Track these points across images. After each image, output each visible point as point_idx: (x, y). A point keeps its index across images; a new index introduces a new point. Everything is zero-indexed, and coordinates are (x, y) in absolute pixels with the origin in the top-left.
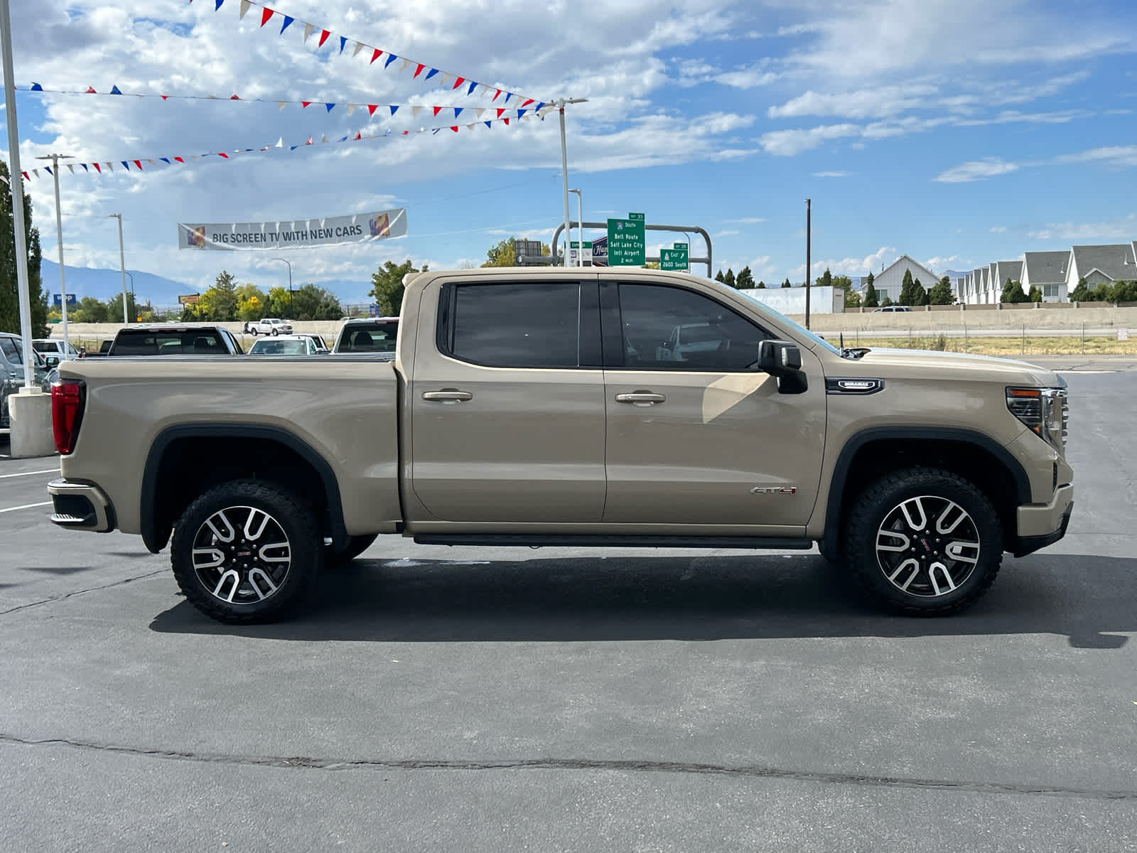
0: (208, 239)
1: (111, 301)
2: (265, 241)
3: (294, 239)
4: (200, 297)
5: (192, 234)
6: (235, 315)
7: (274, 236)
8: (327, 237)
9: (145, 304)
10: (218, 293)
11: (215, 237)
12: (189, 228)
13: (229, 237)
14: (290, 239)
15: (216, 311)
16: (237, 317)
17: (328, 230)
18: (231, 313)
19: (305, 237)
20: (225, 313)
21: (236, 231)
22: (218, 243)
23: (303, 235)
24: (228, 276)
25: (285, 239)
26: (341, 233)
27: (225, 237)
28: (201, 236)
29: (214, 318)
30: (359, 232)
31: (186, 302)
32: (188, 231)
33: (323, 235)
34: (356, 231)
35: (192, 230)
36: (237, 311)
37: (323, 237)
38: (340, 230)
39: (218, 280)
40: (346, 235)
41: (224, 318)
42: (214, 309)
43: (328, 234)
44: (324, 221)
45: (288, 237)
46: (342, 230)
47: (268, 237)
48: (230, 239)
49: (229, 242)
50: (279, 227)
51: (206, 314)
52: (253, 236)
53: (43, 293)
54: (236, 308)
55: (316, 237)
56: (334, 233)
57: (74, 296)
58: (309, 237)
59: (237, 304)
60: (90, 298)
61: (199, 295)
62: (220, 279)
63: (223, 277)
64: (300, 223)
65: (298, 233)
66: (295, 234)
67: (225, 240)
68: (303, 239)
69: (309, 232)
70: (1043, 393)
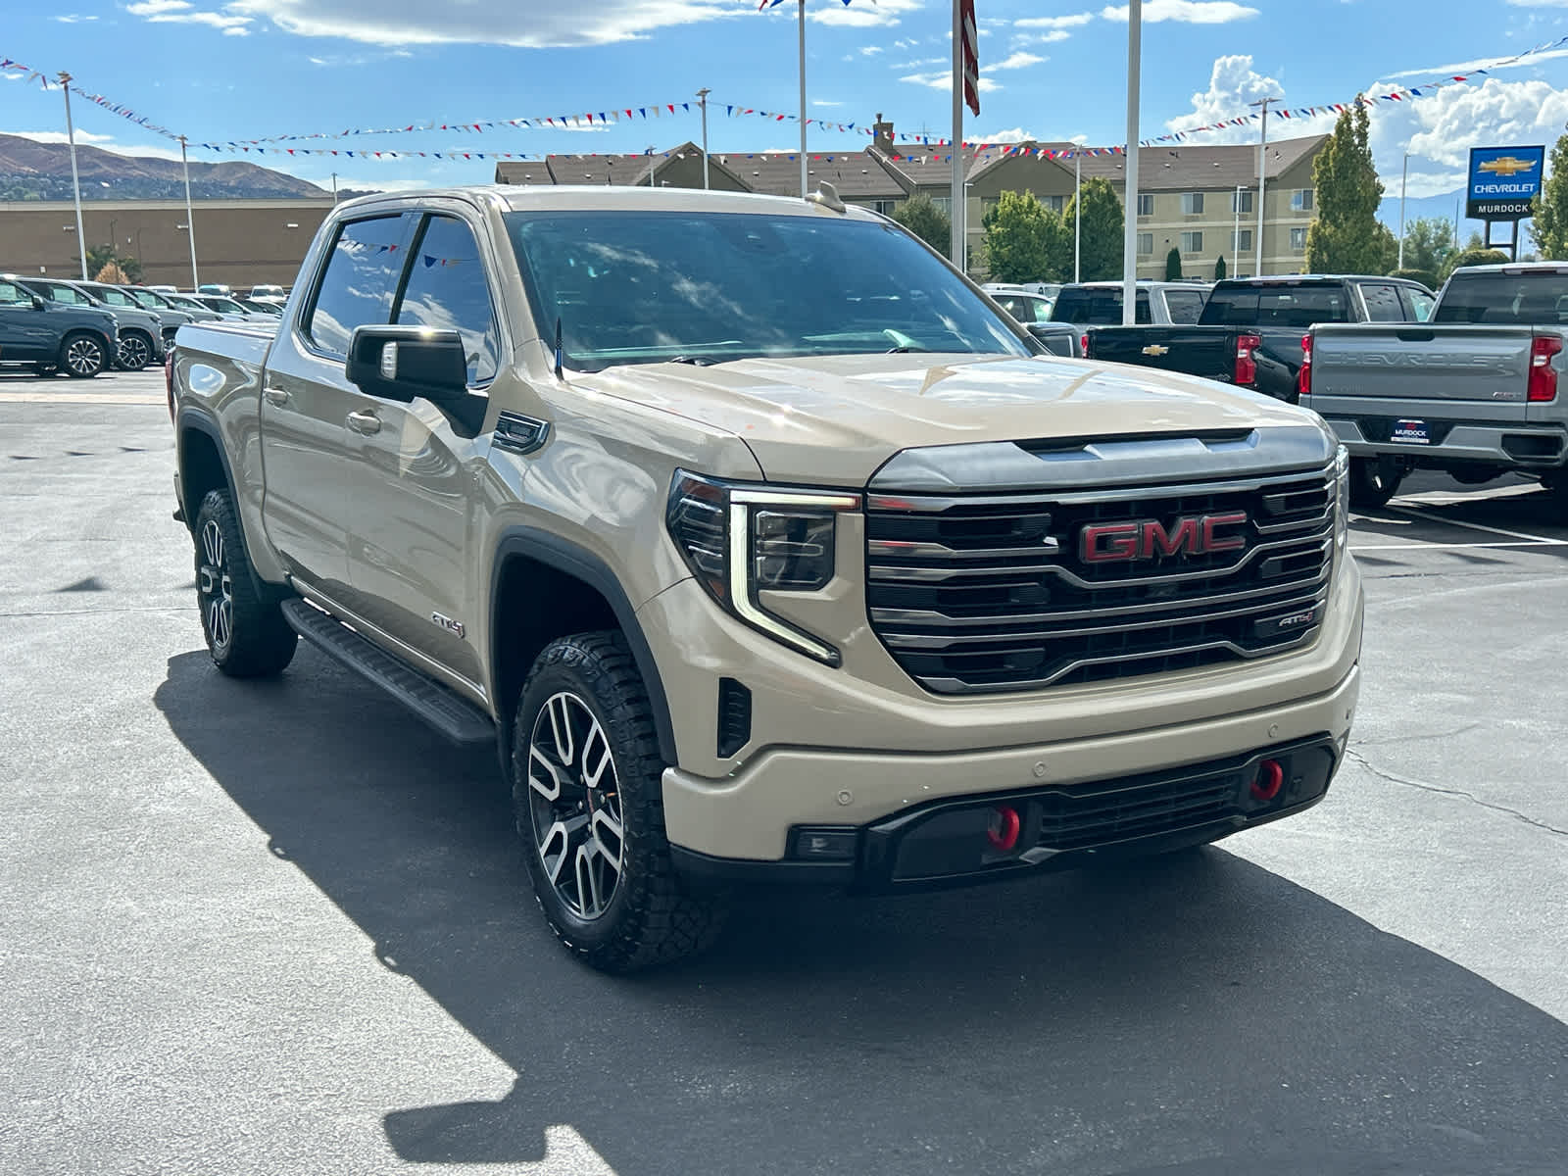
70: (735, 496)
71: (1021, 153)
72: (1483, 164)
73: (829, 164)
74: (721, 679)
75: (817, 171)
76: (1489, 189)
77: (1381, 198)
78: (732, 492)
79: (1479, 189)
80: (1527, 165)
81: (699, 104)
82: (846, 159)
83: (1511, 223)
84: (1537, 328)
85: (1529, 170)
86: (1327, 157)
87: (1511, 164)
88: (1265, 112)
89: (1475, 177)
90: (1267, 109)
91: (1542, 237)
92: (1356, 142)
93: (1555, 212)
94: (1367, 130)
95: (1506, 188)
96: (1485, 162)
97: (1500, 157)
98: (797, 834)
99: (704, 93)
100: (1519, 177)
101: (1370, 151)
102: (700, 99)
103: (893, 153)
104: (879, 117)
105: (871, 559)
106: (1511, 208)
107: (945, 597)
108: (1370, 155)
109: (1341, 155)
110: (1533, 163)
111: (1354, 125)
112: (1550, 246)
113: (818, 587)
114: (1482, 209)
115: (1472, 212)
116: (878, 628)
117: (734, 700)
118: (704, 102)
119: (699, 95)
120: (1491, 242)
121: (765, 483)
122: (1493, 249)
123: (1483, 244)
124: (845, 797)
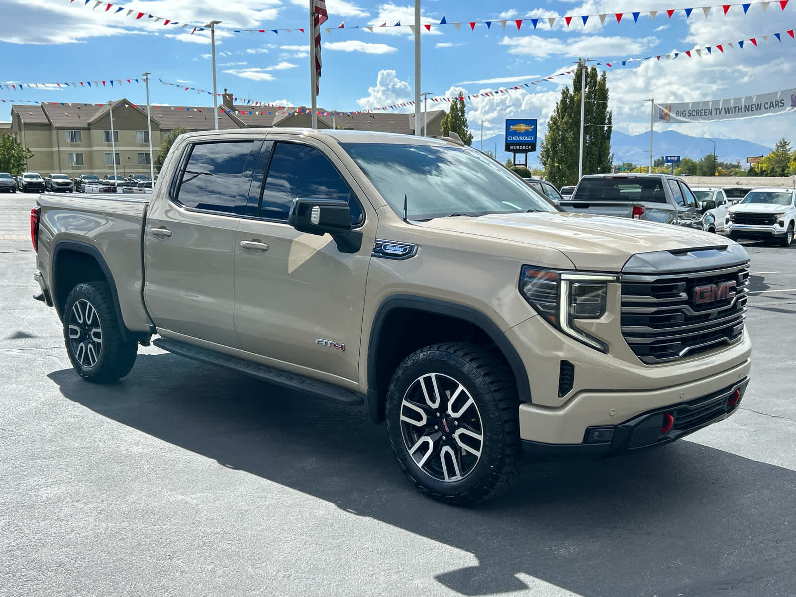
0: (673, 115)
1: (700, 160)
2: (711, 115)
3: (732, 113)
4: (763, 158)
5: (663, 111)
6: (786, 172)
7: (718, 110)
8: (757, 110)
9: (735, 163)
10: (777, 156)
11: (677, 113)
12: (661, 107)
13: (687, 112)
14: (729, 113)
15: (773, 168)
16: (787, 174)
17: (758, 105)
18: (783, 170)
19: (740, 111)
20: (779, 170)
21: (692, 108)
22: (679, 118)
23: (739, 109)
24: (785, 143)
25: (726, 113)
26: (768, 106)
27: (684, 112)
28: (669, 112)
29: (771, 173)
30: (782, 105)
31: (753, 162)
32: (660, 109)
33: (754, 109)
34: (780, 104)
35: (663, 109)
36: (788, 169)
37: (754, 110)
38: (768, 104)
39: (777, 145)
40: (772, 108)
41: (778, 174)
42: (772, 167)
43: (758, 107)
44: (755, 97)
45: (728, 111)
46: (769, 104)
47: (714, 112)
48: (688, 114)
49: (687, 116)
50: (723, 104)
51: (765, 171)
52: (703, 111)
53: (611, 155)
54: (788, 167)
55: (748, 111)
56: (763, 105)
57: (679, 157)
58: (743, 110)
59: (789, 164)
60: (687, 158)
61: (763, 156)
62: (779, 145)
63: (781, 143)
64: (738, 100)
65: (735, 107)
66: (734, 109)
67: (684, 115)
68: (739, 112)
69: (743, 106)
70: (563, 277)
71: (307, 112)
72: (511, 127)
73: (200, 113)
74: (562, 361)
75: (194, 116)
76: (514, 138)
77: (472, 141)
78: (562, 275)
79: (510, 138)
80: (530, 128)
81: (144, 80)
82: (195, 110)
83: (524, 154)
84: (635, 203)
85: (531, 130)
86: (447, 121)
87: (523, 127)
88: (426, 99)
89: (509, 133)
90: (427, 97)
91: (545, 162)
92: (460, 114)
93: (551, 150)
94: (465, 109)
95: (521, 138)
96: (513, 125)
97: (519, 123)
98: (589, 431)
99: (147, 74)
100: (527, 133)
101: (466, 119)
102: (145, 77)
103: (234, 109)
104: (225, 90)
105: (624, 304)
106: (524, 147)
107: (652, 320)
108: (466, 121)
109: (454, 120)
110: (533, 127)
111: (459, 106)
112: (549, 165)
113: (598, 317)
114: (512, 147)
115: (508, 149)
116: (625, 334)
117: (567, 370)
118: (147, 79)
119: (144, 75)
120: (516, 163)
121: (576, 271)
122: (517, 166)
123: (513, 163)
124: (613, 413)
